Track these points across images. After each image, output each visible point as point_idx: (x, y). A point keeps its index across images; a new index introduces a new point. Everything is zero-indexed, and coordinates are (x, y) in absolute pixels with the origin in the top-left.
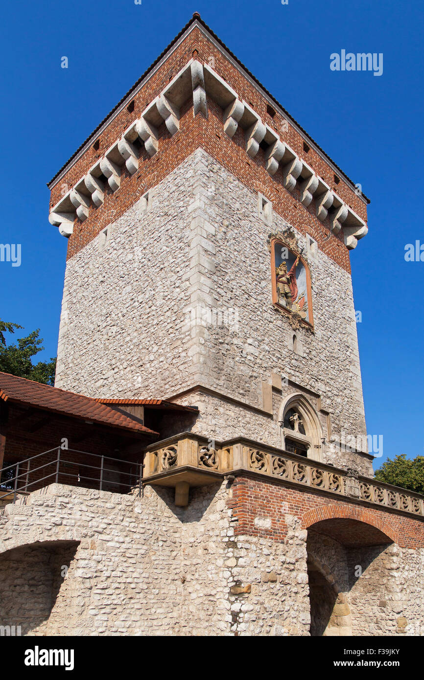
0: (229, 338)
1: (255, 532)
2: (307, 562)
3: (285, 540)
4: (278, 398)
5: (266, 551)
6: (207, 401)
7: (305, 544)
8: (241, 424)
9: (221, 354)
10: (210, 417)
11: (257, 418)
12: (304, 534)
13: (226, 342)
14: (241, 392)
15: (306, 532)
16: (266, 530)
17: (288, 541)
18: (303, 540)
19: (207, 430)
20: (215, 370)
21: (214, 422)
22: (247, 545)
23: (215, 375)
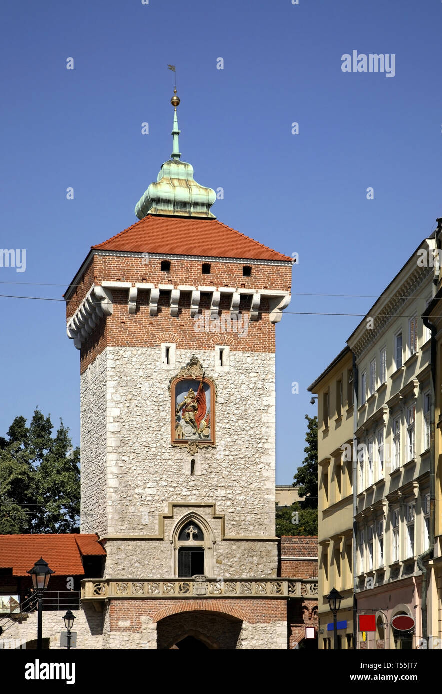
0: (132, 491)
1: (119, 629)
2: (157, 642)
3: (140, 631)
4: (171, 522)
5: (126, 638)
6: (112, 545)
7: (156, 631)
8: (138, 552)
9: (125, 506)
10: (114, 555)
11: (151, 544)
12: (155, 625)
13: (129, 495)
14: (141, 527)
15: (156, 624)
16: (126, 627)
17: (142, 632)
18: (153, 629)
19: (112, 564)
20: (120, 520)
21: (117, 557)
22: (114, 637)
23: (120, 523)
